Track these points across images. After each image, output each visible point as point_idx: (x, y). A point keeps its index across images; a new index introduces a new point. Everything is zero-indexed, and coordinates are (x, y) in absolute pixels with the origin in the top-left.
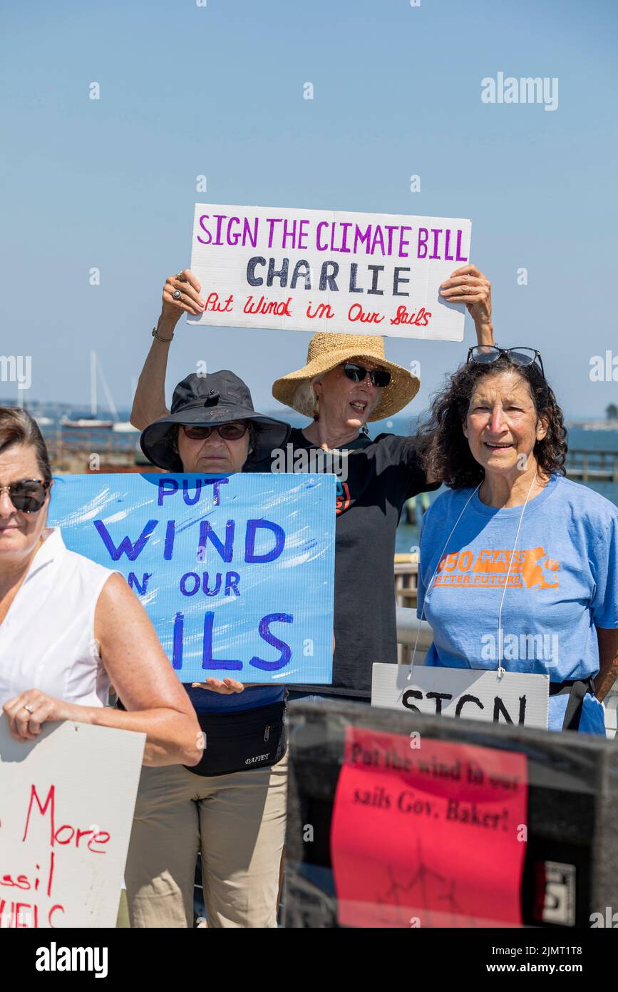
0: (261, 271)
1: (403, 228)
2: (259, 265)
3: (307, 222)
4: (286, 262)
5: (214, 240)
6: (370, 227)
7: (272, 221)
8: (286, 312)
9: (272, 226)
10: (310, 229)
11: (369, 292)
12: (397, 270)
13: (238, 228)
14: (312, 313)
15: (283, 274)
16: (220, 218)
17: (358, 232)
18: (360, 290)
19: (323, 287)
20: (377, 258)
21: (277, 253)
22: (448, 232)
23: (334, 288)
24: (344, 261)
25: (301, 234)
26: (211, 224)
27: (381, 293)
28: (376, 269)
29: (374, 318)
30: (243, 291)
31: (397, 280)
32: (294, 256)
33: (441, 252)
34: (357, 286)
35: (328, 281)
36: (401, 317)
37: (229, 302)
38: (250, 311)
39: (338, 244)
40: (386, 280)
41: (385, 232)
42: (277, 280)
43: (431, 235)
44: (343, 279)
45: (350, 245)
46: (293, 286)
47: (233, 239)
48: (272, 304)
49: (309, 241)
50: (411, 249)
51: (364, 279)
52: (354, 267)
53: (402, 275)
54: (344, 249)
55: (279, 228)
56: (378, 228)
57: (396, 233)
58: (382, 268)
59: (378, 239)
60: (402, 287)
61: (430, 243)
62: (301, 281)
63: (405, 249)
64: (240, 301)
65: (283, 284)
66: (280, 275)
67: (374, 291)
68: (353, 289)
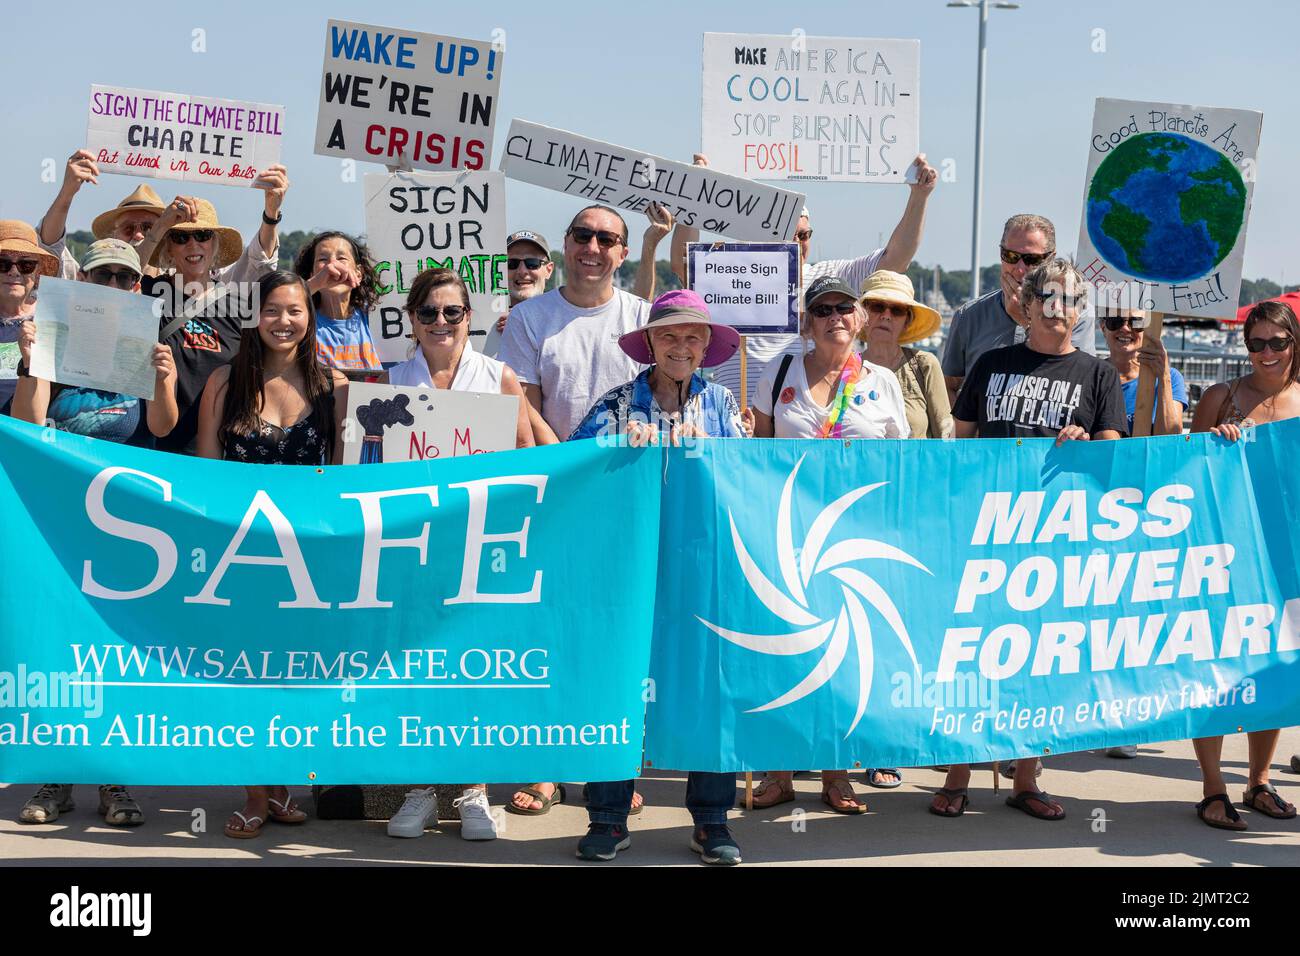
0: (139, 136)
1: (238, 110)
2: (137, 131)
3: (172, 102)
4: (156, 130)
5: (105, 111)
6: (215, 108)
7: (147, 100)
8: (156, 165)
9: (147, 103)
10: (174, 107)
11: (214, 153)
12: (234, 139)
13: (122, 104)
14: (174, 167)
15: (155, 139)
16: (109, 96)
17: (207, 111)
18: (208, 152)
19: (182, 149)
20: (220, 130)
21: (150, 123)
22: (269, 114)
23: (190, 150)
24: (197, 131)
25: (168, 111)
26: (103, 100)
27: (222, 155)
28: (219, 138)
29: (217, 172)
30: (125, 150)
31: (233, 146)
32: (163, 126)
33: (264, 128)
34: (206, 149)
35: (186, 145)
36: (235, 172)
37: (115, 156)
38: (130, 164)
39: (193, 119)
40: (225, 146)
41: (226, 113)
42: (150, 142)
43: (258, 116)
44: (196, 144)
45: (201, 120)
46: (162, 147)
47: (118, 112)
48: (146, 159)
49: (173, 116)
50: (244, 125)
51: (211, 145)
52: (204, 135)
53: (237, 142)
54: (197, 123)
55: (152, 105)
56: (221, 109)
57: (234, 113)
58: (223, 137)
59: (221, 117)
60: (237, 151)
61: (257, 121)
62: (167, 144)
63: (240, 124)
64: (124, 154)
65: (155, 145)
66: (151, 138)
67: (217, 153)
68: (203, 151)
